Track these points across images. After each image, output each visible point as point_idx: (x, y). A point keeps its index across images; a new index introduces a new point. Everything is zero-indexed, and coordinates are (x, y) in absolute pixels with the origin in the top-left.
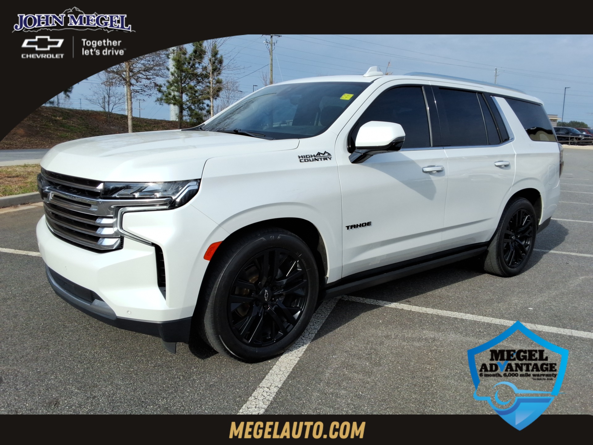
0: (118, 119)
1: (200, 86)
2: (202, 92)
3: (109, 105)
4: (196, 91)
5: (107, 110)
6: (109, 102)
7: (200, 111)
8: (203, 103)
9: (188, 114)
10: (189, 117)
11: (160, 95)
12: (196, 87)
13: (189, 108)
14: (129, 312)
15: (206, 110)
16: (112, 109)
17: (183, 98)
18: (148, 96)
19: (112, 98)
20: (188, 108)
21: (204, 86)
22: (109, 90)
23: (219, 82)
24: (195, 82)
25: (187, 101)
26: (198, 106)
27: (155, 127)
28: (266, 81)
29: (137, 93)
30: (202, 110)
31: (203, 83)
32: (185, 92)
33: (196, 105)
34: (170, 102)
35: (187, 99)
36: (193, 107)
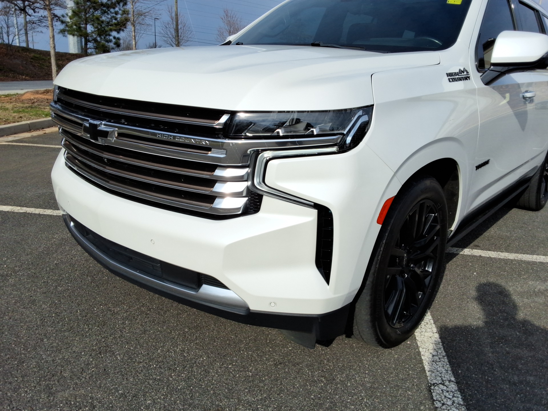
0: (18, 51)
1: (105, 16)
2: (108, 23)
3: (8, 36)
4: (102, 22)
5: (6, 41)
6: (8, 34)
7: (107, 43)
8: (110, 35)
9: (94, 47)
10: (94, 50)
11: (62, 27)
12: (101, 17)
13: (95, 40)
14: (273, 304)
15: (113, 43)
16: (13, 41)
17: (88, 29)
18: (46, 27)
19: (11, 29)
20: (93, 40)
21: (109, 16)
22: (8, 20)
23: (125, 12)
24: (99, 12)
25: (92, 32)
26: (105, 38)
27: (59, 60)
28: (172, 13)
29: (34, 24)
30: (108, 43)
31: (108, 14)
32: (89, 22)
33: (103, 37)
34: (73, 33)
35: (92, 31)
36: (99, 39)
